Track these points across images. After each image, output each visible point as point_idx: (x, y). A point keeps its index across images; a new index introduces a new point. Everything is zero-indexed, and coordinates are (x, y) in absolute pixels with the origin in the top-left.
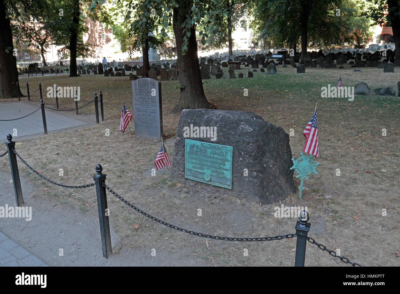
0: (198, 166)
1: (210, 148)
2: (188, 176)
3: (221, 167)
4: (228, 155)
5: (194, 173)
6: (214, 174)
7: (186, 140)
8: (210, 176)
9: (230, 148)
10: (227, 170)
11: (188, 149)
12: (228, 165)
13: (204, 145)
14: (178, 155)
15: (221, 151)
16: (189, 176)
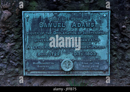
0: (48, 51)
1: (70, 19)
2: (29, 72)
3: (92, 45)
4: (103, 24)
5: (40, 65)
6: (79, 59)
7: (23, 12)
8: (72, 64)
9: (107, 13)
10: (102, 48)
11: (28, 26)
12: (103, 40)
13: (60, 15)
14: (7, 41)
15: (90, 20)
16: (31, 71)
